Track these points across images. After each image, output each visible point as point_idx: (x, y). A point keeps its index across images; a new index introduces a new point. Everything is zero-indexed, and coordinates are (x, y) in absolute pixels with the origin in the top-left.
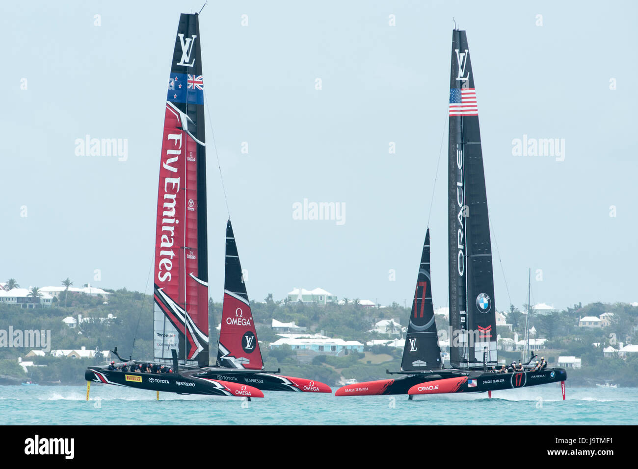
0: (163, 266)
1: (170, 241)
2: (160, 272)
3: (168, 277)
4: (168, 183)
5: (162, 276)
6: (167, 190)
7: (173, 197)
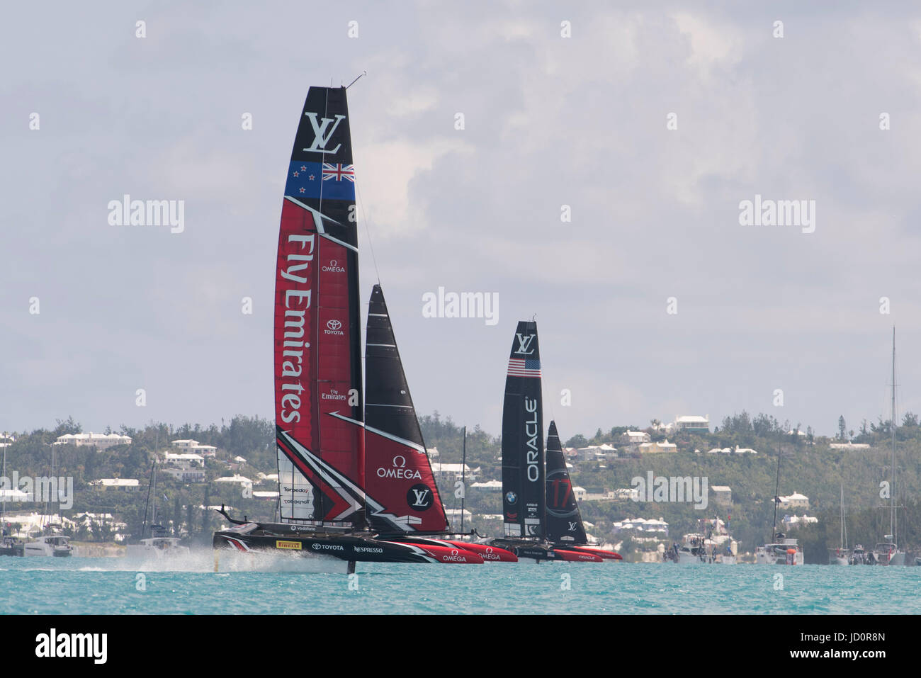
0: (287, 403)
1: (297, 370)
2: (283, 411)
3: (296, 418)
4: (290, 297)
5: (287, 415)
6: (290, 305)
7: (301, 314)
